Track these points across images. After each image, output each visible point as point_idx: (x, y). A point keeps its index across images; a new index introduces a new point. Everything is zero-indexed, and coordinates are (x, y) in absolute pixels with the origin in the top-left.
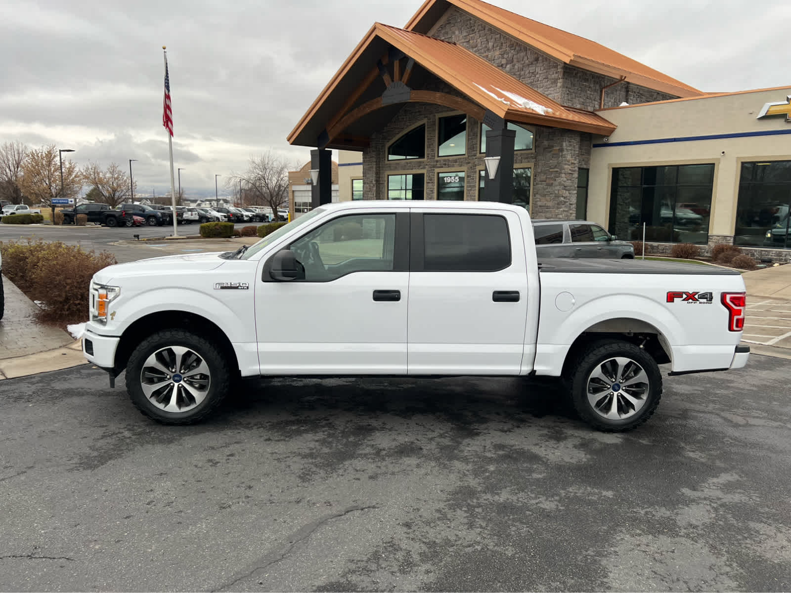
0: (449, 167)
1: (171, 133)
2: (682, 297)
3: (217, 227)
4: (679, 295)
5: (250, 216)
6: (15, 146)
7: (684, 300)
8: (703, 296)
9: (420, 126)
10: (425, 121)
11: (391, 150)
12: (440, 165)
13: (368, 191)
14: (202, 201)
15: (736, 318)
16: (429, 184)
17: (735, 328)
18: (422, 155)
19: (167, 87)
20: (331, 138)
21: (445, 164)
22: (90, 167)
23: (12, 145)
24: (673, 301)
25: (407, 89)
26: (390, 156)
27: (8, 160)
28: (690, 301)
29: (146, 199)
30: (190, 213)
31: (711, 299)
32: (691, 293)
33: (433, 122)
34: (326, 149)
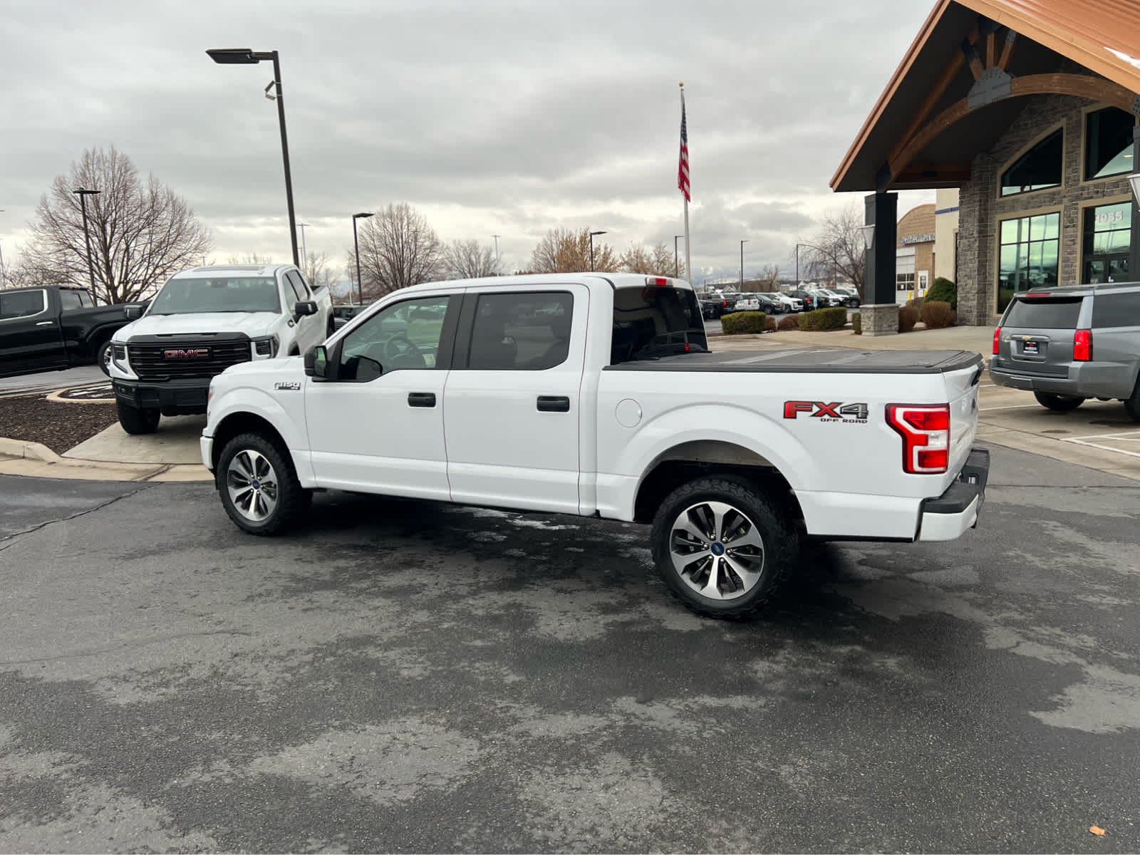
0: (1104, 196)
1: (687, 197)
2: (811, 410)
3: (741, 319)
4: (806, 406)
5: (841, 299)
6: (560, 233)
7: (814, 415)
8: (850, 410)
9: (1053, 134)
10: (1062, 123)
11: (1008, 177)
12: (1088, 193)
13: (966, 251)
14: (805, 282)
15: (916, 449)
16: (1068, 229)
17: (916, 467)
18: (1057, 179)
19: (684, 136)
20: (894, 174)
21: (1097, 192)
22: (632, 251)
23: (557, 233)
24: (795, 417)
25: (1007, 77)
26: (1004, 188)
27: (553, 250)
28: (826, 417)
29: (731, 285)
30: (747, 301)
31: (865, 415)
32: (827, 404)
33: (1076, 121)
34: (889, 192)
